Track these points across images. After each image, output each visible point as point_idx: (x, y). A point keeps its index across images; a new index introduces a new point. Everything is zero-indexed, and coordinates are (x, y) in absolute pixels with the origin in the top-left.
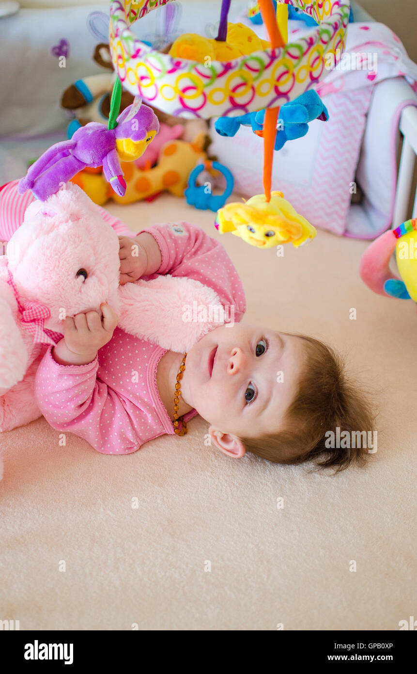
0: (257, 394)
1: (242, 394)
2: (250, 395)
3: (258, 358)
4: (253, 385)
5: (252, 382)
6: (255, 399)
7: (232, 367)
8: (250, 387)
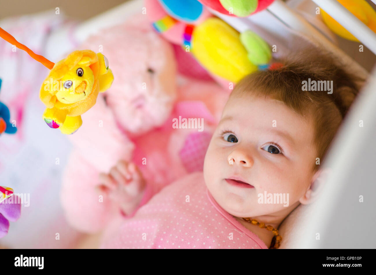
0: (273, 143)
1: (271, 157)
2: (274, 150)
3: (239, 141)
4: (264, 146)
5: (262, 147)
6: (278, 146)
7: (244, 162)
8: (267, 149)
